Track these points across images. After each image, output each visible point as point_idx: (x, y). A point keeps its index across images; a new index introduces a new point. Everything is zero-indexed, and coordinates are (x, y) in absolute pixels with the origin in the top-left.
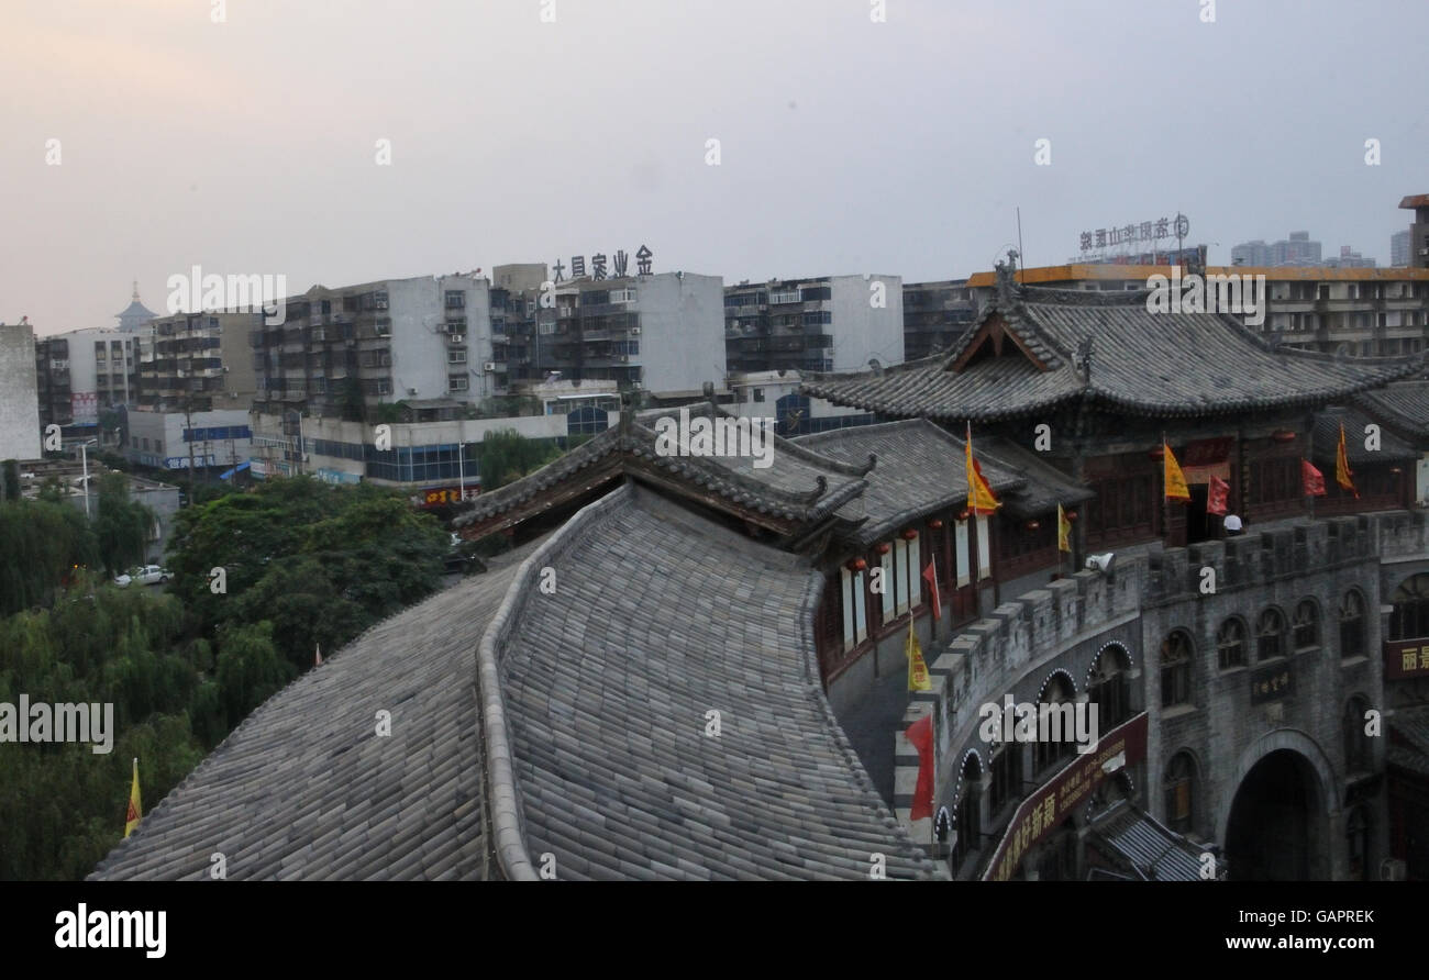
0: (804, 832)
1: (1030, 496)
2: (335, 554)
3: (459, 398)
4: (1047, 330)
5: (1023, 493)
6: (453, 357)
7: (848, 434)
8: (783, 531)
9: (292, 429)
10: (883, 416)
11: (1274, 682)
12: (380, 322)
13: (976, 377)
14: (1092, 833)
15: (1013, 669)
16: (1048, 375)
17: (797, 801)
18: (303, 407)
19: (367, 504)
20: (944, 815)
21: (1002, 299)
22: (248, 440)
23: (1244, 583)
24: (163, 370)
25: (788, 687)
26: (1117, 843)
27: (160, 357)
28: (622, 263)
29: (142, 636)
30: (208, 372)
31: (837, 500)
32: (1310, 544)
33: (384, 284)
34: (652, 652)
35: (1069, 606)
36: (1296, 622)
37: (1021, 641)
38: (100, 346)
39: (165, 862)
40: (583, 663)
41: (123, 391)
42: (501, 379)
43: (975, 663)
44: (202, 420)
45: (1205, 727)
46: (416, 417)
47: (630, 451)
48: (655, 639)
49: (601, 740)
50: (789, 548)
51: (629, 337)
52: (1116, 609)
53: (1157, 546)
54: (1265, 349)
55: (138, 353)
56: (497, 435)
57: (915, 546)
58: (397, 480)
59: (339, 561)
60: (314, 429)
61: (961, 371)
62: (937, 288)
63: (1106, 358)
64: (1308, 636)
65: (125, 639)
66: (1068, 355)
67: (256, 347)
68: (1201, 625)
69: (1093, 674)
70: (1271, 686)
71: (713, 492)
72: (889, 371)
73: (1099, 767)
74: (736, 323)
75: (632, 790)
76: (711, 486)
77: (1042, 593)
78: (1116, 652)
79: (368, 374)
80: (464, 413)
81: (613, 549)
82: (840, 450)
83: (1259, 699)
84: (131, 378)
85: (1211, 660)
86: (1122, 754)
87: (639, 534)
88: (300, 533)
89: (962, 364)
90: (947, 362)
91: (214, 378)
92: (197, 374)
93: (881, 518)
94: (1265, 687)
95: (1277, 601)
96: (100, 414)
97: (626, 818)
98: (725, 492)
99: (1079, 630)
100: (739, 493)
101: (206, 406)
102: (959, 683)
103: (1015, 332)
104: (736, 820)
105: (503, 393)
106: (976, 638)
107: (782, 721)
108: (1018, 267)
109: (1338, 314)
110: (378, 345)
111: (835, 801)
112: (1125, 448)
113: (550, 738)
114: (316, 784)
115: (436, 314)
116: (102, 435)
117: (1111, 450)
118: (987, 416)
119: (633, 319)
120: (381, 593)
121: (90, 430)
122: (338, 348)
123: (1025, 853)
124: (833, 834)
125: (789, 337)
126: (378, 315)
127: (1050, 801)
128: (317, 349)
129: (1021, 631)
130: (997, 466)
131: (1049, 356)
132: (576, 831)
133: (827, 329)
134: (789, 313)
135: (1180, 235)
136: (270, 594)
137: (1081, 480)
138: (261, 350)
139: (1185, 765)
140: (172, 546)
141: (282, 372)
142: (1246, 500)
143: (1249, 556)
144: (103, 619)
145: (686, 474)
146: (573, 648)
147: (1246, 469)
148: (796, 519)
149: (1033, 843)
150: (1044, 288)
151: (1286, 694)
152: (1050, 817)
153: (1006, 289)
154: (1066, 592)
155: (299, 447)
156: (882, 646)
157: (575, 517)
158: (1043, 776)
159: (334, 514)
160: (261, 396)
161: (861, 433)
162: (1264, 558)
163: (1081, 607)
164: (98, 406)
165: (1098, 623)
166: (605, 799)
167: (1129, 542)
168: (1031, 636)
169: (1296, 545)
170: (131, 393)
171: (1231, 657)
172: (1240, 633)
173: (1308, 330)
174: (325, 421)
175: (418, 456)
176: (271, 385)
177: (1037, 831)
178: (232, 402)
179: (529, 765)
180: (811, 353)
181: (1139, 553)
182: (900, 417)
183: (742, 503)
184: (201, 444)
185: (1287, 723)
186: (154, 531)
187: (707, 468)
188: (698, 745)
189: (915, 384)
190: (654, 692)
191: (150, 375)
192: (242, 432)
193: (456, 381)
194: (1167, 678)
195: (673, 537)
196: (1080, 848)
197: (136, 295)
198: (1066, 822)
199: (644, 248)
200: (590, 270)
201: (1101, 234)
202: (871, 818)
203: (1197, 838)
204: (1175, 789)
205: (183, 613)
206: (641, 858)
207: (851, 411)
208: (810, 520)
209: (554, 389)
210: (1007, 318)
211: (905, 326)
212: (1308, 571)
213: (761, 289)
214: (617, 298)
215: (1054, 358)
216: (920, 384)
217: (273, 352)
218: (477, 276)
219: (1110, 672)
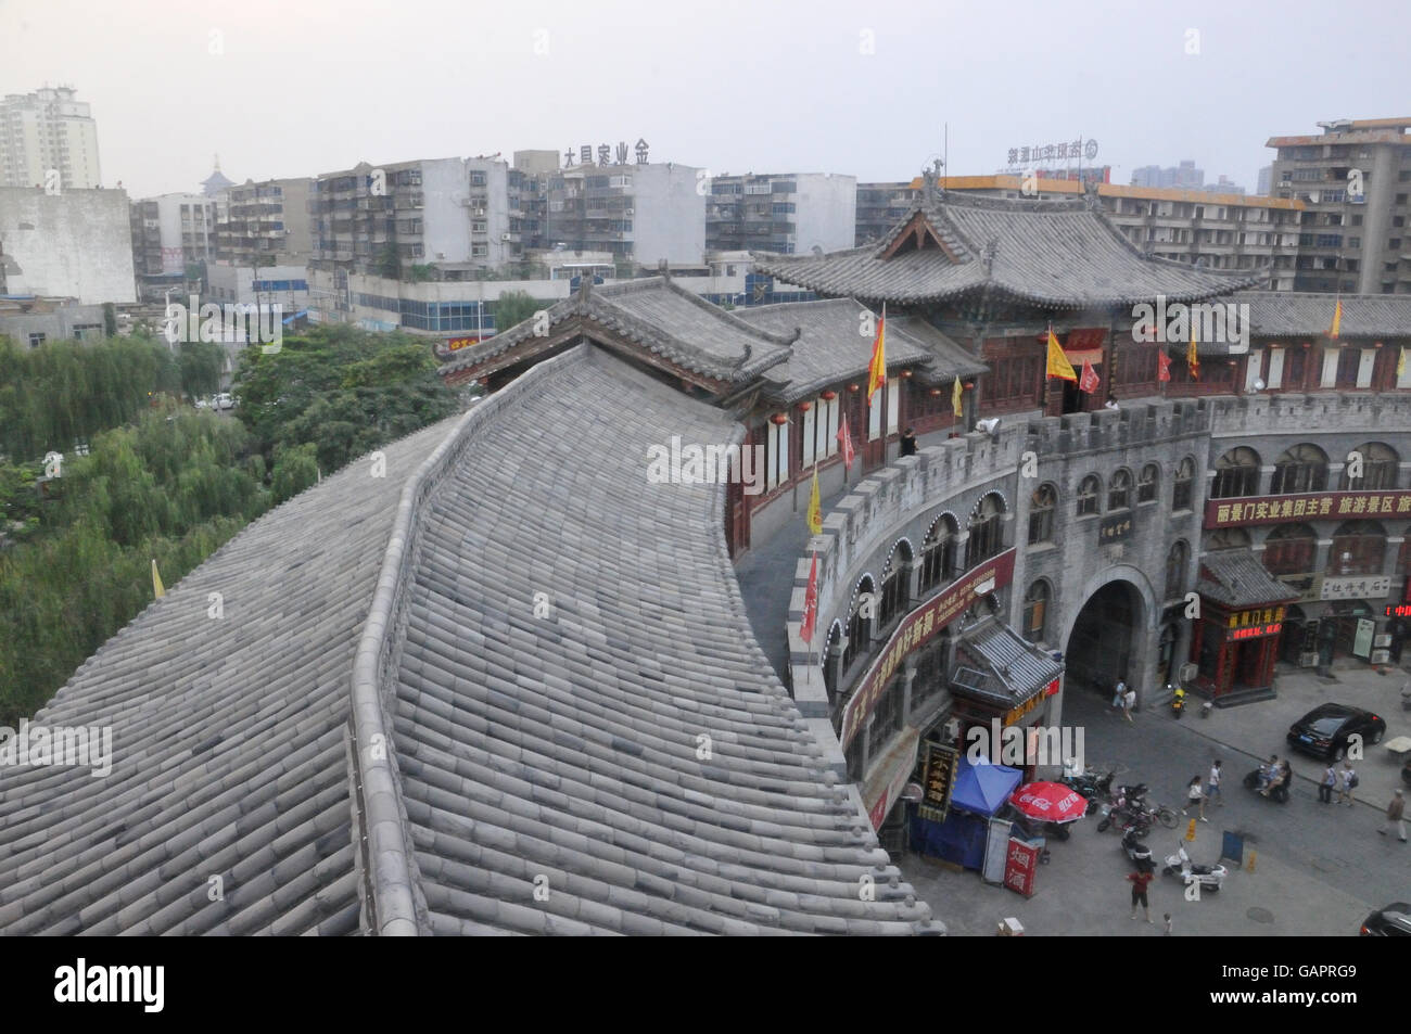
0: (674, 651)
1: (935, 368)
2: (369, 390)
3: (481, 262)
4: (961, 229)
5: (930, 365)
6: (475, 228)
7: (786, 309)
8: (712, 389)
9: (341, 284)
10: (821, 294)
11: (1119, 527)
12: (414, 196)
13: (901, 265)
14: (963, 641)
15: (908, 510)
16: (960, 267)
17: (674, 622)
18: (350, 264)
19: (397, 348)
20: (837, 626)
21: (927, 201)
22: (305, 292)
23: (1103, 448)
24: (236, 231)
25: (692, 523)
26: (981, 649)
27: (233, 219)
28: (623, 153)
29: (210, 453)
30: (273, 234)
31: (762, 365)
32: (1158, 419)
33: (418, 163)
34: (575, 489)
35: (959, 459)
36: (1140, 481)
37: (916, 487)
38: (184, 208)
39: (146, 651)
40: (508, 500)
41: (203, 248)
42: (516, 248)
43: (874, 504)
44: (267, 274)
45: (1060, 560)
46: (443, 277)
47: (587, 316)
48: (582, 478)
49: (506, 568)
50: (719, 404)
51: (624, 216)
52: (998, 464)
53: (1037, 415)
54: (1140, 257)
55: (216, 216)
56: (511, 295)
57: (835, 405)
58: (425, 329)
59: (371, 395)
60: (360, 284)
61: (889, 259)
62: (884, 188)
63: (1008, 255)
64: (1148, 493)
65: (195, 454)
66: (977, 253)
67: (312, 213)
68: (1065, 481)
69: (975, 516)
70: (1115, 532)
71: (655, 353)
72: (829, 256)
73: (973, 589)
74: (716, 209)
75: (520, 612)
76: (654, 349)
77: (937, 448)
78: (995, 498)
79: (403, 239)
80: (483, 275)
81: (562, 400)
82: (778, 322)
83: (1105, 541)
84: (210, 236)
85: (1071, 508)
86: (992, 581)
87: (587, 388)
88: (343, 371)
89: (889, 254)
90: (878, 252)
91: (279, 239)
92: (264, 234)
93: (805, 381)
94: (1111, 532)
95: (1128, 464)
96: (185, 267)
97: (506, 638)
98: (665, 355)
99: (967, 478)
100: (677, 355)
101: (271, 262)
102: (858, 520)
103: (935, 229)
104: (612, 639)
105: (518, 260)
106: (877, 483)
107: (680, 552)
108: (942, 174)
109: (1208, 232)
110: (413, 215)
111: (708, 623)
112: (1017, 332)
113: (455, 565)
114: (269, 593)
115: (463, 191)
116: (187, 284)
117: (1007, 333)
118: (906, 299)
119: (628, 202)
120: (405, 423)
121: (176, 279)
122: (380, 217)
123: (905, 656)
124: (699, 653)
125: (758, 223)
126: (413, 190)
127: (929, 616)
128: (362, 217)
129: (917, 479)
130: (910, 342)
131: (961, 251)
132: (451, 649)
133: (791, 218)
134: (761, 203)
135: (1091, 156)
136: (315, 421)
137: (978, 357)
138: (317, 217)
139: (1042, 590)
140: (237, 379)
141: (333, 236)
142: (1112, 380)
143: (1110, 427)
144: (179, 438)
145: (634, 337)
146: (502, 486)
147: (1115, 355)
148: (724, 380)
149: (912, 648)
150: (963, 194)
151: (1125, 537)
152: (928, 627)
153: (931, 194)
154: (957, 449)
155: (347, 300)
156: (801, 487)
157: (529, 372)
158: (926, 595)
159: (369, 356)
160: (316, 255)
161: (797, 308)
162: (1121, 429)
163: (969, 460)
164: (185, 259)
165: (982, 475)
166: (491, 620)
167: (1015, 410)
168: (925, 484)
169: (1147, 419)
170: (211, 249)
171: (1087, 506)
172: (1095, 489)
173: (1184, 243)
174: (369, 278)
175: (445, 310)
176: (323, 245)
177: (917, 638)
178: (293, 260)
179: (426, 590)
180: (776, 237)
181: (1021, 419)
182: (834, 296)
183: (679, 364)
184: (266, 294)
185: (1125, 559)
186: (225, 365)
187: (651, 333)
188: (596, 572)
189: (850, 269)
190: (568, 525)
191: (226, 234)
192: (300, 285)
193: (477, 248)
194: (1034, 523)
195: (619, 389)
196: (952, 652)
197: (217, 166)
198: (943, 631)
199: (642, 141)
200: (596, 158)
201: (1026, 151)
202: (735, 639)
203: (1046, 646)
204: (1032, 608)
205: (246, 435)
206: (511, 674)
207: (795, 289)
208: (736, 381)
209: (560, 258)
210: (929, 217)
211: (857, 219)
212: (1154, 441)
213: (738, 181)
214: (615, 183)
215: (965, 253)
216: (853, 270)
217: (327, 218)
218: (498, 159)
219: (989, 514)
